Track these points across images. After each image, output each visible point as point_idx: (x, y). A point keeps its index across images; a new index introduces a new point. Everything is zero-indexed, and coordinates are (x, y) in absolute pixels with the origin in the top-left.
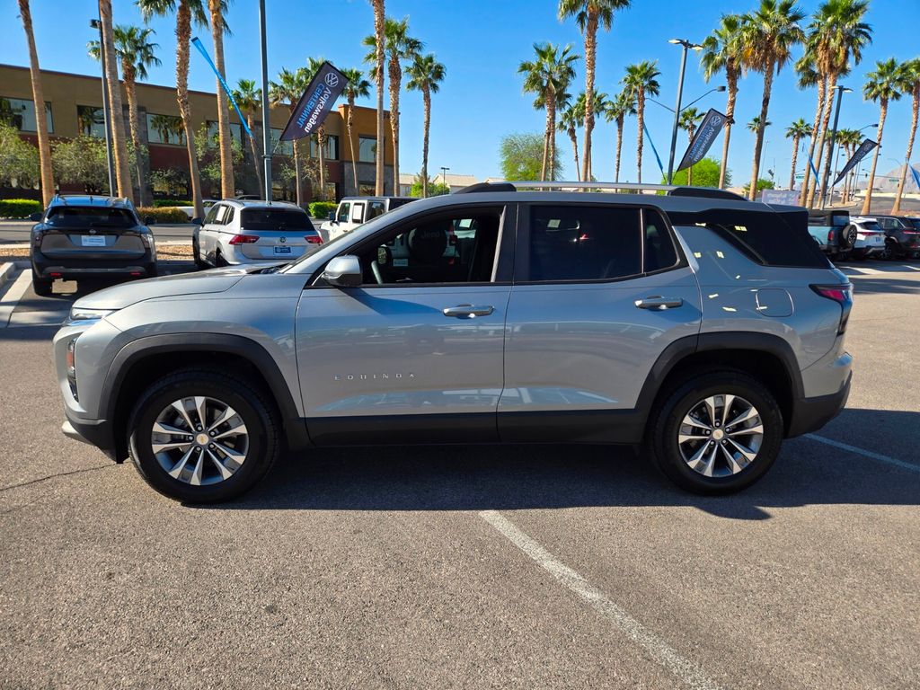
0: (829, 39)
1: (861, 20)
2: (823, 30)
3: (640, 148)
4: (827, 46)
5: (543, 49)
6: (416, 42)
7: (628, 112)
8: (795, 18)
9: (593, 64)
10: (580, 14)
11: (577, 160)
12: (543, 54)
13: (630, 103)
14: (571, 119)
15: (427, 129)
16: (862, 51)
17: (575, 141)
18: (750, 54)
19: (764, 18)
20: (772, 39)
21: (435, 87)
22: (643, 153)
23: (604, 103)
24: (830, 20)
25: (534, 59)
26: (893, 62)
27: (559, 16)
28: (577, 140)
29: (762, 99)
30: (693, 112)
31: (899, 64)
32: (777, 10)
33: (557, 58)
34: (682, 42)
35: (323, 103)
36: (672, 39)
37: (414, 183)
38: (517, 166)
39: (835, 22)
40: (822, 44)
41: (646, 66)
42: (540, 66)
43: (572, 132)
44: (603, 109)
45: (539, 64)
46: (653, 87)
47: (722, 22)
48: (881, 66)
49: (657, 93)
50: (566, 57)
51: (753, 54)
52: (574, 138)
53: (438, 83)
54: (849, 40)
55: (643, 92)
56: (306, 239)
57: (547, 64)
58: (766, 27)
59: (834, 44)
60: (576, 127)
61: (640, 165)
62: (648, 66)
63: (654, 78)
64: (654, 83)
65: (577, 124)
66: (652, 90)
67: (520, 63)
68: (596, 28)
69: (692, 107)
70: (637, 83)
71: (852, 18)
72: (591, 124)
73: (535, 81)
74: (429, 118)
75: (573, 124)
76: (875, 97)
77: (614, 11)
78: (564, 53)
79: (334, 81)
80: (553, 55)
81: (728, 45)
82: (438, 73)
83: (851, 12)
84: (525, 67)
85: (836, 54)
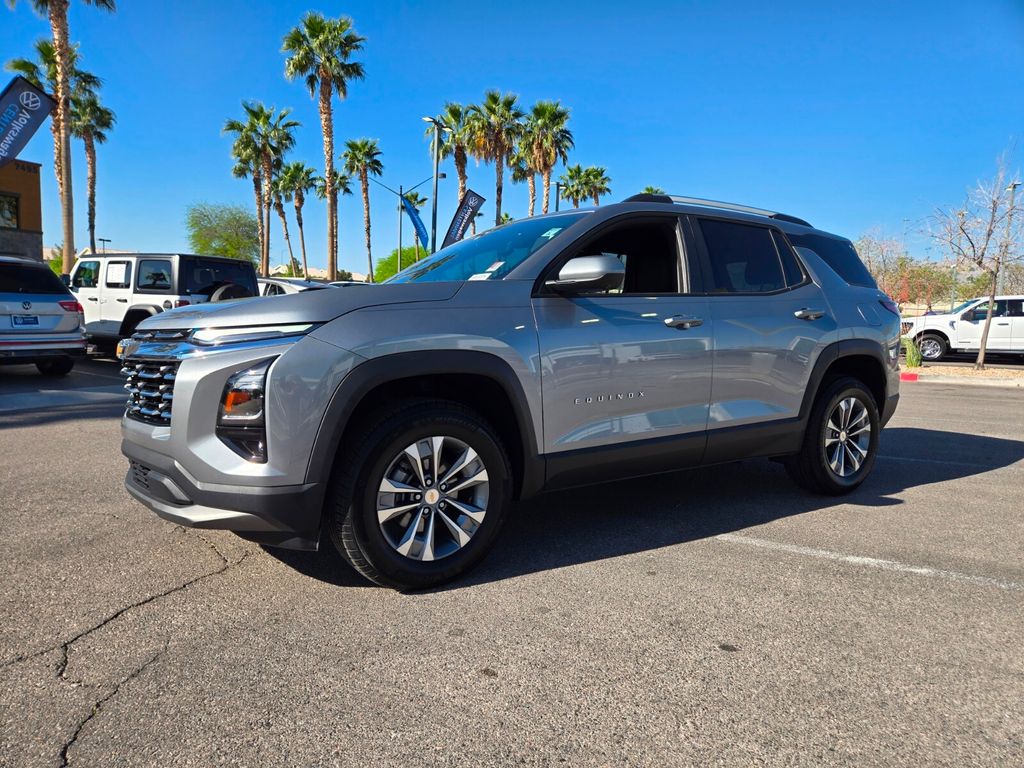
0: (542, 140)
1: (565, 125)
2: (536, 130)
3: (368, 229)
4: (540, 146)
5: (256, 109)
6: (90, 76)
7: (342, 191)
8: (517, 115)
9: (331, 132)
10: (309, 77)
11: (288, 238)
12: (256, 115)
13: (343, 181)
14: (277, 193)
15: (92, 187)
16: (567, 153)
17: (283, 217)
18: (482, 143)
19: (493, 111)
20: (500, 132)
21: (101, 137)
22: (371, 232)
23: (314, 179)
24: (540, 122)
25: (245, 121)
26: (579, 168)
27: (287, 74)
28: (286, 216)
29: (496, 188)
30: (415, 197)
31: (584, 169)
32: (501, 105)
33: (272, 121)
34: (434, 121)
35: (18, 128)
36: (425, 116)
37: (51, 258)
38: (211, 240)
39: (545, 125)
40: (536, 143)
41: (366, 144)
42: (253, 128)
43: (279, 206)
44: (312, 185)
45: (252, 125)
46: (376, 166)
47: (447, 110)
48: (571, 171)
49: (380, 173)
50: (284, 121)
51: (485, 144)
52: (282, 214)
53: (105, 132)
54: (557, 143)
55: (365, 170)
56: (62, 305)
57: (262, 127)
58: (493, 119)
59: (547, 144)
60: (283, 201)
61: (369, 247)
62: (369, 145)
63: (376, 157)
64: (377, 163)
65: (283, 199)
66: (375, 169)
67: (227, 120)
68: (330, 94)
69: (414, 191)
70: (359, 161)
71: (558, 124)
72: (301, 200)
73: (247, 143)
74: (94, 173)
75: (280, 198)
76: (568, 197)
77: (347, 80)
78: (281, 118)
79: (33, 103)
80: (268, 117)
81: (455, 133)
82: (104, 118)
83: (557, 117)
84: (232, 126)
85: (549, 154)
